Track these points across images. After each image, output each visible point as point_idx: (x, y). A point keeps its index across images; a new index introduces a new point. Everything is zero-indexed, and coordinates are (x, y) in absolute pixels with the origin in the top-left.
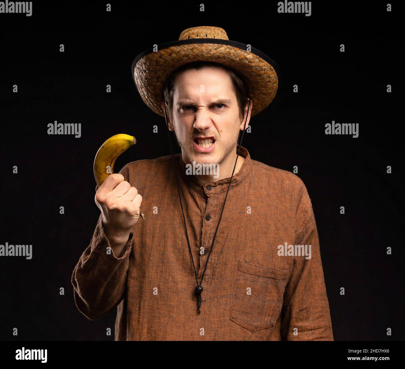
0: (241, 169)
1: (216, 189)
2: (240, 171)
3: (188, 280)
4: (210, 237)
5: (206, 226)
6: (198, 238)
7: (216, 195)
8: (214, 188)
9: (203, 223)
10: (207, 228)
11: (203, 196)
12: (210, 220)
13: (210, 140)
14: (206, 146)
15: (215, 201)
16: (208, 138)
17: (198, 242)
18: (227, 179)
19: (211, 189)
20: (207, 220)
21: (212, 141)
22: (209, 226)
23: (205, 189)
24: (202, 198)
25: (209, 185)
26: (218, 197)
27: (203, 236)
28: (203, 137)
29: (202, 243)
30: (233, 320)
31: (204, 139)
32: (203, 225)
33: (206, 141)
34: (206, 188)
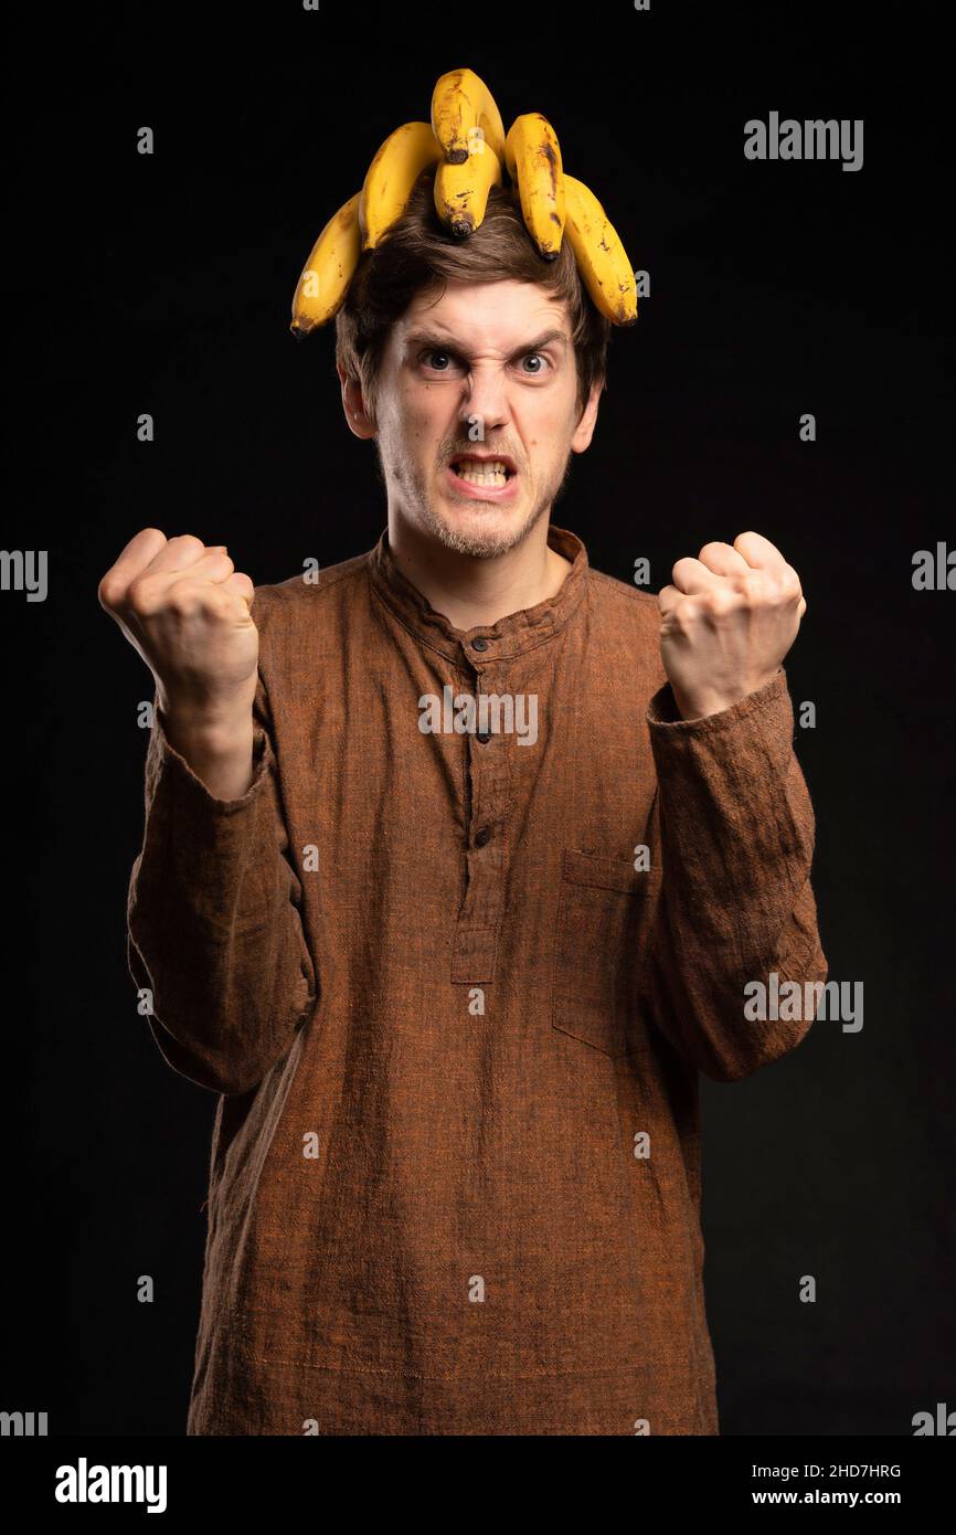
0: (562, 586)
1: (500, 645)
2: (560, 593)
3: (437, 924)
4: (495, 791)
5: (481, 760)
6: (461, 797)
7: (502, 665)
8: (495, 643)
9: (472, 752)
10: (485, 766)
11: (463, 669)
12: (488, 740)
13: (498, 467)
14: (487, 482)
15: (500, 685)
16: (494, 460)
17: (461, 810)
18: (524, 611)
19: (487, 646)
20: (481, 742)
21: (503, 470)
22: (488, 759)
23: (468, 649)
24: (463, 677)
25: (479, 637)
26: (507, 672)
27: (476, 789)
28: (482, 452)
29: (475, 812)
30: (561, 1028)
31: (483, 462)
32: (473, 757)
33: (489, 468)
34: (471, 648)
